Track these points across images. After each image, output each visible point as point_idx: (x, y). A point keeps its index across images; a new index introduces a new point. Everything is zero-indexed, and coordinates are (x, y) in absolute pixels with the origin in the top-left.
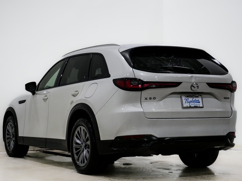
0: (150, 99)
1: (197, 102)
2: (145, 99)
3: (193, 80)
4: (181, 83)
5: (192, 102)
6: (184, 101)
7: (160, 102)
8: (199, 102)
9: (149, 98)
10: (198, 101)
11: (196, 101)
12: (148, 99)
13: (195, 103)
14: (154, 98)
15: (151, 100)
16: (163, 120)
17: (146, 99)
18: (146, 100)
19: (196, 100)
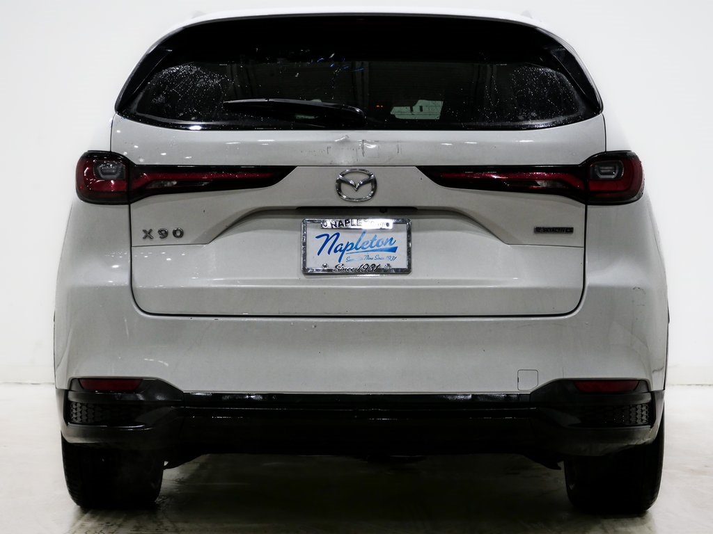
0: (163, 234)
1: (383, 247)
2: (144, 235)
3: (345, 158)
4: (289, 169)
5: (354, 250)
6: (314, 244)
7: (205, 246)
8: (394, 250)
9: (160, 231)
10: (388, 246)
11: (377, 245)
12: (155, 234)
13: (372, 255)
14: (179, 234)
15: (164, 241)
16: (205, 321)
17: (148, 234)
18: (148, 239)
19: (378, 239)
